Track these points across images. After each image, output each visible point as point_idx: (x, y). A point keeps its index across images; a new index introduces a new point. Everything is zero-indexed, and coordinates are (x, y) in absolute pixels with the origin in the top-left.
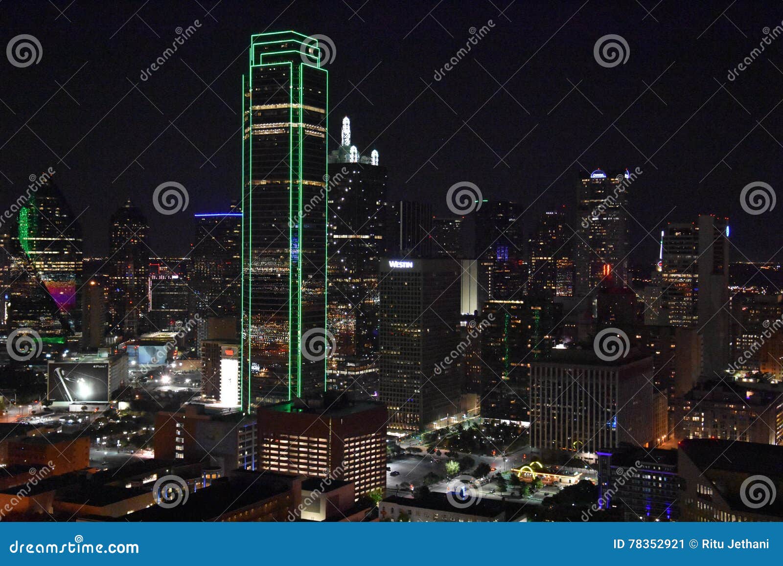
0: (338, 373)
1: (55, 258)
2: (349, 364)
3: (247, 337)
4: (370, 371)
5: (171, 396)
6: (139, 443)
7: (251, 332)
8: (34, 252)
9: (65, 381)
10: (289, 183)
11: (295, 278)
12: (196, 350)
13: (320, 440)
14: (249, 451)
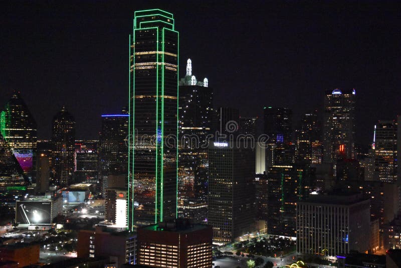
0: (184, 208)
1: (20, 140)
2: (190, 203)
3: (132, 187)
4: (203, 206)
5: (87, 221)
6: (69, 248)
7: (133, 184)
8: (8, 137)
9: (26, 212)
10: (156, 97)
11: (159, 152)
12: (102, 194)
13: (174, 247)
14: (132, 253)
